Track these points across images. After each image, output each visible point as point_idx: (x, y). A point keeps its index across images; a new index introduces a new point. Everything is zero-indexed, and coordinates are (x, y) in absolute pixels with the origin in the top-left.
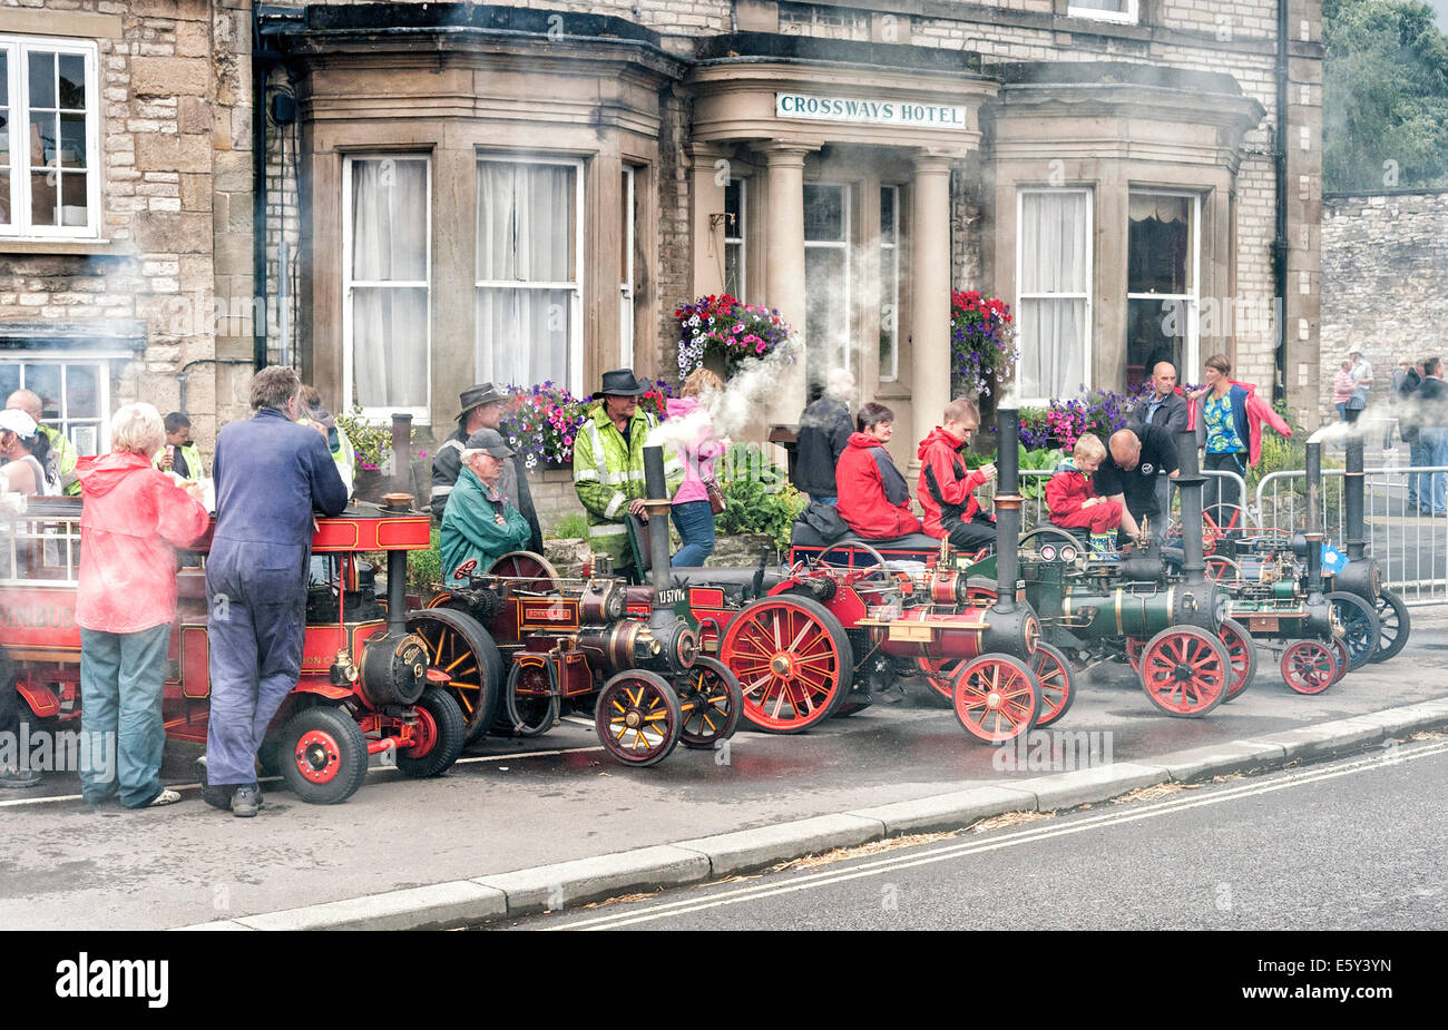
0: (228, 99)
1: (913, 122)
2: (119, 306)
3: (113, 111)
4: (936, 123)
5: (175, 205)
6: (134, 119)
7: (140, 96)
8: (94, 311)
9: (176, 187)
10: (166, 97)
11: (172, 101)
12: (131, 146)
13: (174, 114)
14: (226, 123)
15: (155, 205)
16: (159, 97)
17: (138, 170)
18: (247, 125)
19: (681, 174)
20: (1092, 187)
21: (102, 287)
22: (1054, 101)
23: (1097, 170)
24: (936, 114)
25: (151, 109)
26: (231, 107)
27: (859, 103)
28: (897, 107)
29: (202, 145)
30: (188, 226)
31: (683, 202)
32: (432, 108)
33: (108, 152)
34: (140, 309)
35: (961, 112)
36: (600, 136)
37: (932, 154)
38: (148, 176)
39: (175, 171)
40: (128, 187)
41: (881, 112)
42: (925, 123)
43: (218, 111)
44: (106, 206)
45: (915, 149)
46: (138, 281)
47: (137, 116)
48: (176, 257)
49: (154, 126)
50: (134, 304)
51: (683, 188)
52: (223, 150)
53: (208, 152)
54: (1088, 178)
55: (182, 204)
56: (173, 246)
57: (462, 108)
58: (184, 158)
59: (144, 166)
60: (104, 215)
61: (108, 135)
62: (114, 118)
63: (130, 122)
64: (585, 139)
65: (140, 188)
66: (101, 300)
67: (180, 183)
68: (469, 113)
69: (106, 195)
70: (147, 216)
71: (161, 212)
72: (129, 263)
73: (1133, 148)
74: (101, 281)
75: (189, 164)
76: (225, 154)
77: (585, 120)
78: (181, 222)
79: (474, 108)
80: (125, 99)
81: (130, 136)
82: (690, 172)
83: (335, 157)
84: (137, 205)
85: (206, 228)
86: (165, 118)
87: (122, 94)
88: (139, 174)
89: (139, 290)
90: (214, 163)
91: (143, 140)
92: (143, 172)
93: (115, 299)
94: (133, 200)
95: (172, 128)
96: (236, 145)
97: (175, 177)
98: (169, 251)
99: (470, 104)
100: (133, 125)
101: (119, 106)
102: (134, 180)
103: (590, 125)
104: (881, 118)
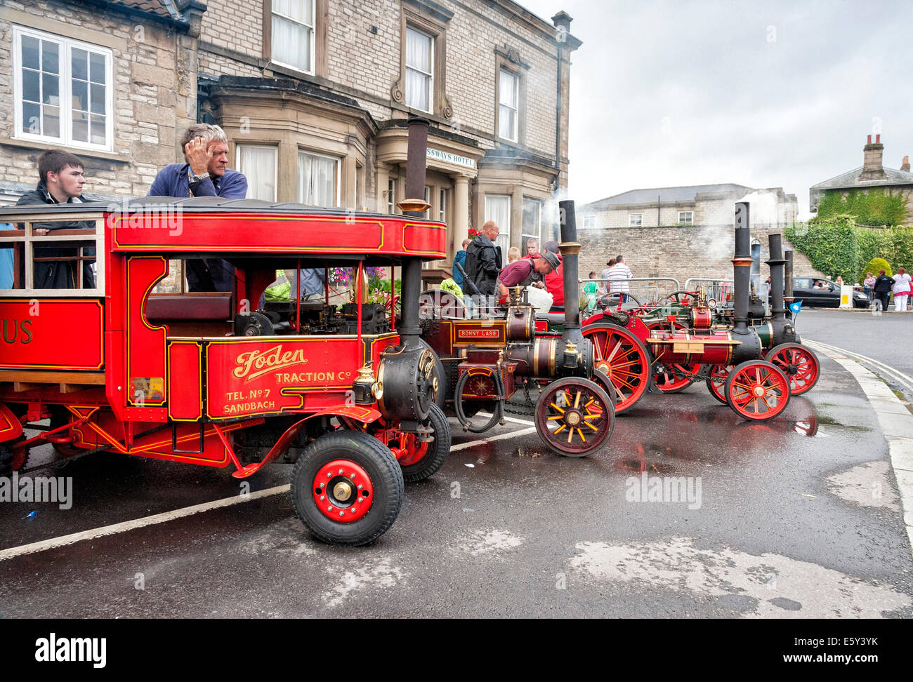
0: (184, 92)
1: (457, 163)
2: (123, 188)
3: (122, 88)
4: (465, 165)
5: (156, 141)
6: (133, 94)
7: (136, 83)
8: (109, 189)
9: (156, 132)
10: (152, 86)
11: (154, 88)
12: (131, 107)
13: (155, 95)
14: (183, 103)
15: (144, 139)
16: (147, 85)
17: (135, 120)
18: (194, 107)
19: (372, 174)
20: (511, 195)
21: (114, 177)
22: (500, 163)
23: (513, 189)
24: (465, 161)
25: (143, 90)
26: (186, 97)
27: (440, 152)
28: (452, 156)
29: (170, 113)
30: (163, 152)
31: (373, 185)
32: (279, 125)
33: (118, 108)
34: (135, 190)
35: (473, 161)
36: (349, 149)
37: (464, 175)
38: (141, 124)
39: (156, 124)
40: (130, 128)
41: (447, 157)
42: (461, 164)
43: (179, 98)
44: (117, 136)
45: (459, 173)
46: (135, 176)
47: (134, 92)
48: (156, 167)
49: (144, 99)
50: (132, 188)
51: (373, 180)
52: (182, 117)
53: (174, 117)
54: (510, 192)
55: (159, 141)
56: (154, 161)
57: (292, 126)
58: (161, 118)
59: (138, 118)
60: (115, 140)
61: (118, 99)
62: (121, 91)
63: (131, 95)
64: (342, 149)
65: (135, 129)
66: (113, 183)
67: (158, 130)
68: (295, 129)
69: (116, 130)
70: (140, 144)
71: (148, 143)
72: (129, 167)
73: (525, 182)
74: (113, 173)
75: (163, 121)
76: (183, 120)
77: (343, 141)
78: (158, 150)
79: (298, 128)
80: (128, 82)
81: (131, 102)
82: (376, 174)
83: (233, 144)
84: (134, 138)
85: (172, 154)
86: (150, 96)
87: (127, 80)
88: (135, 122)
89: (135, 181)
90: (177, 123)
91: (138, 105)
92: (138, 121)
93: (121, 184)
94: (132, 135)
95: (155, 102)
96: (188, 116)
97: (155, 126)
98: (152, 163)
99: (296, 125)
100: (133, 97)
101: (124, 85)
102: (133, 125)
103: (345, 143)
104: (447, 160)
